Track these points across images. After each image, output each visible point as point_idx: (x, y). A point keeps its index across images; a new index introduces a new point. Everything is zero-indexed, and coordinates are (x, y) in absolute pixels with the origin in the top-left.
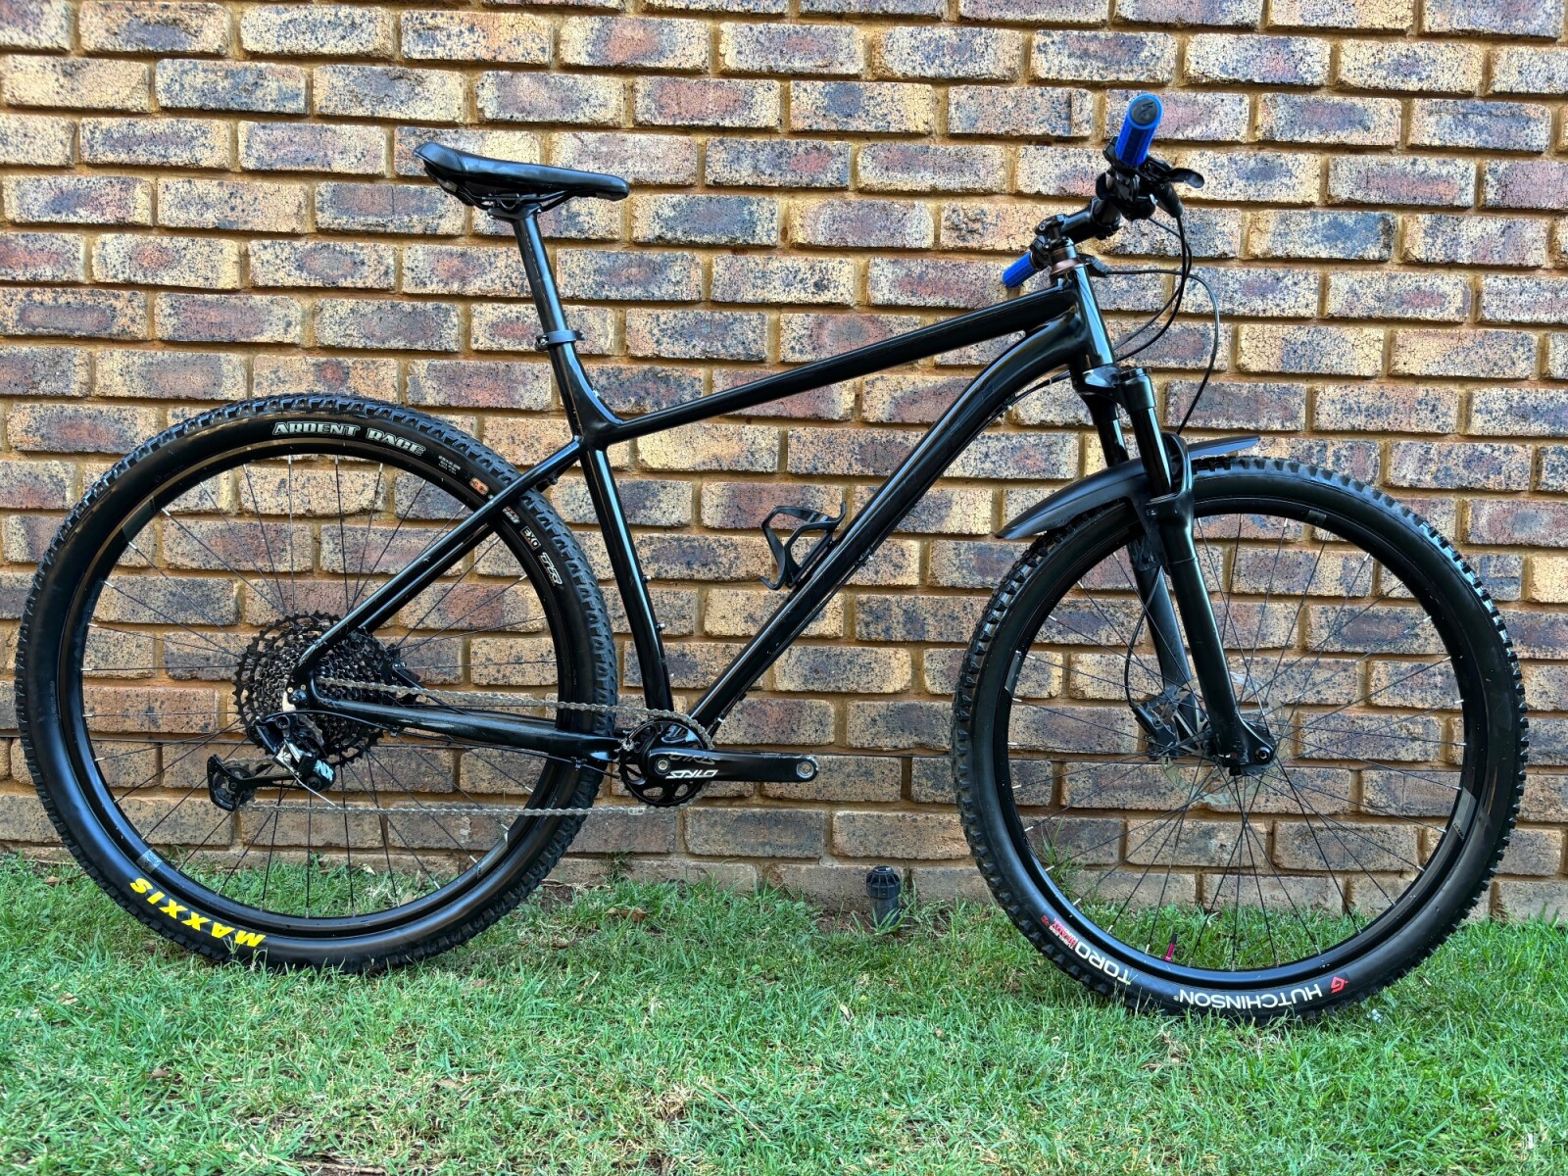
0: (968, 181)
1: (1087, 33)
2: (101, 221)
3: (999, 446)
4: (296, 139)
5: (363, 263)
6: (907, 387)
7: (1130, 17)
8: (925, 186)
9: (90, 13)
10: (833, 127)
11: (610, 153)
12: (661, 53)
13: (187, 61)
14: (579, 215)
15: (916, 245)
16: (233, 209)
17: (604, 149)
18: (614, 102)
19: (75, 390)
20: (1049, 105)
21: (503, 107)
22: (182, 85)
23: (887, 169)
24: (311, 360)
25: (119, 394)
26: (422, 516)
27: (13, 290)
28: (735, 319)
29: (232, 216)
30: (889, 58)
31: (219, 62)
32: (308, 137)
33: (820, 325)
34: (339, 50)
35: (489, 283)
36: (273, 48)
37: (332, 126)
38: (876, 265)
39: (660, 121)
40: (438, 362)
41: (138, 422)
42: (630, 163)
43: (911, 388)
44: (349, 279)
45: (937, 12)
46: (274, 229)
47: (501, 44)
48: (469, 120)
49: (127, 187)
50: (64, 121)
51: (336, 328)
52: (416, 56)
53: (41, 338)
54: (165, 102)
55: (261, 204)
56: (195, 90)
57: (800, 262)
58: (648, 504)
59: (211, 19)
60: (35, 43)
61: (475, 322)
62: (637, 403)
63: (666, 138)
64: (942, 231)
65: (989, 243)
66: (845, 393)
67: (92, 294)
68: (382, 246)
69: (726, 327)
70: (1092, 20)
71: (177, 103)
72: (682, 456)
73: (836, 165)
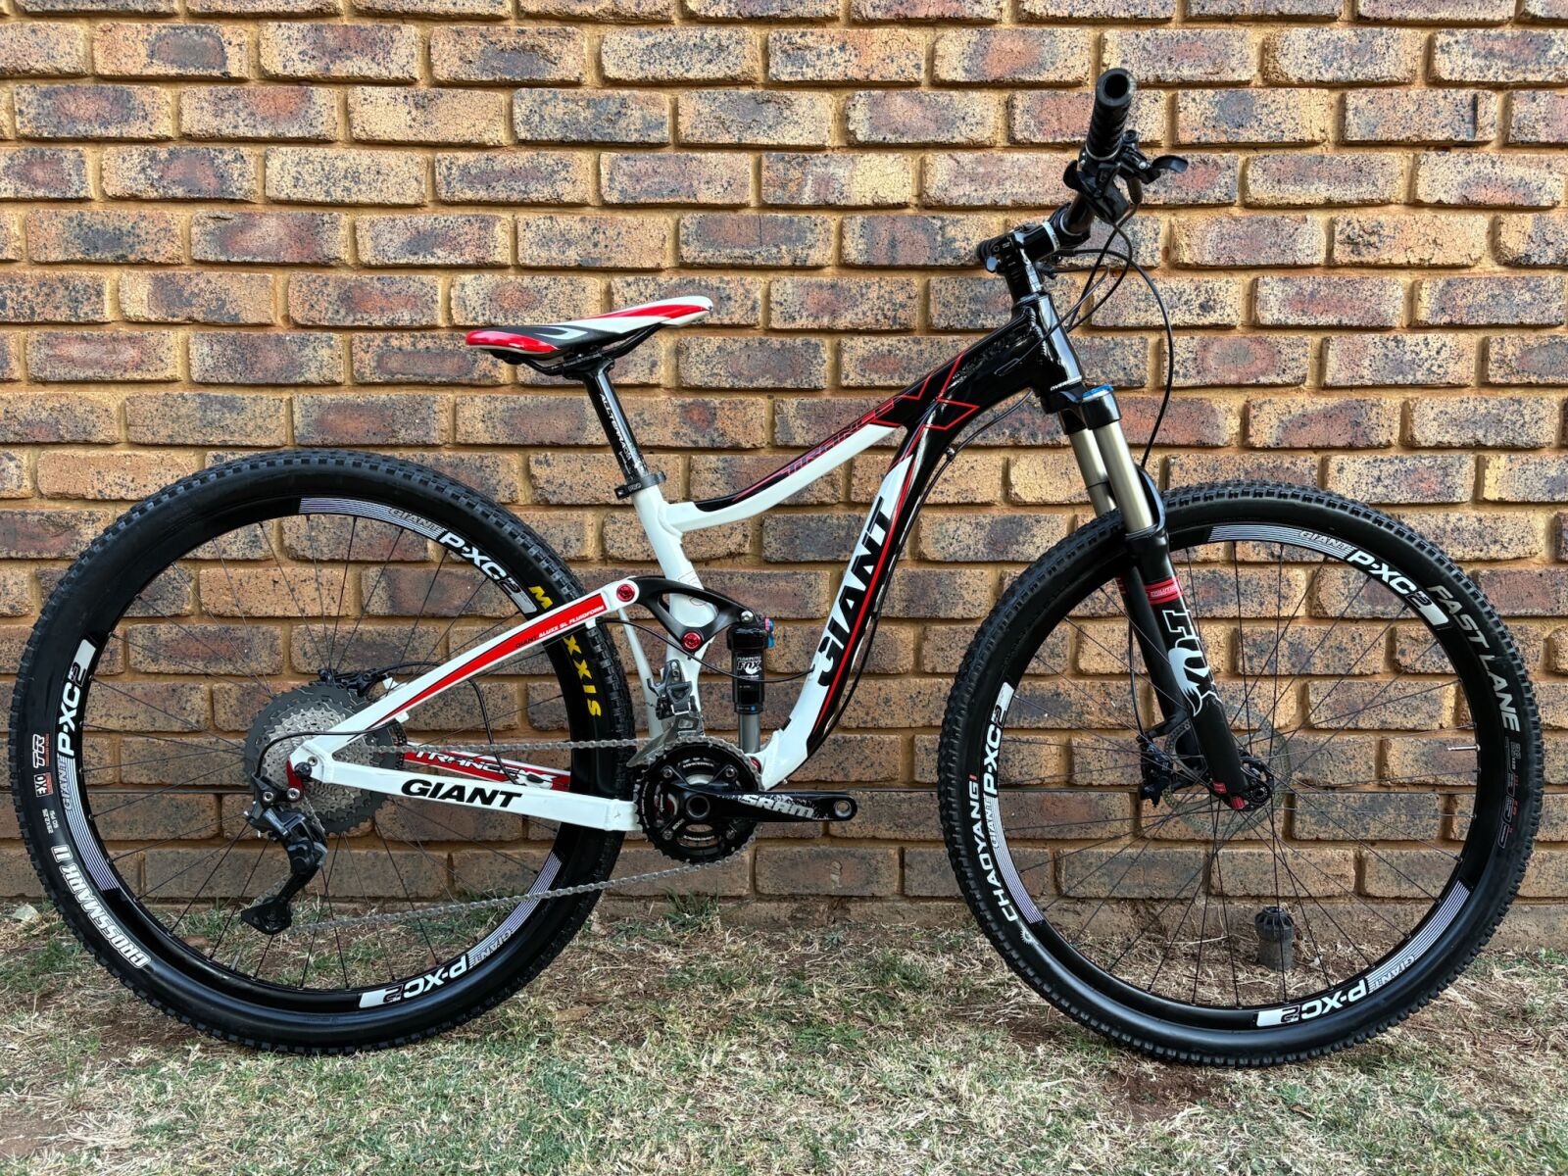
0: (1365, 192)
1: (1493, 32)
2: (460, 261)
3: (1392, 469)
4: (661, 170)
5: (729, 298)
6: (1296, 411)
7: (1539, 14)
8: (1320, 199)
9: (442, 39)
10: (1223, 139)
11: (987, 174)
12: (1041, 66)
13: (546, 90)
14: (954, 240)
15: (1307, 261)
16: (596, 245)
17: (981, 170)
18: (992, 119)
19: (435, 437)
20: (1452, 107)
21: (875, 128)
22: (542, 117)
23: (1279, 181)
24: (677, 400)
25: (479, 441)
26: (791, 559)
27: (370, 335)
28: (1116, 344)
29: (595, 253)
30: (1284, 61)
31: (580, 91)
32: (672, 167)
33: (1205, 347)
34: (705, 75)
35: (860, 316)
36: (636, 75)
37: (698, 155)
38: (1266, 284)
39: (1039, 139)
40: (808, 400)
41: (500, 469)
42: (1008, 184)
43: (1300, 411)
44: (715, 315)
45: (1337, 13)
46: (637, 265)
47: (874, 62)
48: (837, 143)
49: (487, 225)
50: (420, 156)
51: (703, 367)
52: (785, 78)
53: (399, 384)
54: (523, 135)
55: (625, 240)
56: (556, 121)
57: (1183, 282)
58: (1021, 539)
59: (571, 45)
60: (385, 73)
61: (846, 357)
62: (1012, 435)
63: (1045, 156)
64: (1336, 245)
65: (1385, 257)
66: (1230, 417)
67: (452, 337)
68: (749, 278)
69: (1106, 352)
70: (1498, 18)
71: (536, 135)
72: (1057, 488)
73: (1225, 179)
